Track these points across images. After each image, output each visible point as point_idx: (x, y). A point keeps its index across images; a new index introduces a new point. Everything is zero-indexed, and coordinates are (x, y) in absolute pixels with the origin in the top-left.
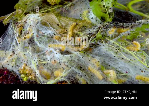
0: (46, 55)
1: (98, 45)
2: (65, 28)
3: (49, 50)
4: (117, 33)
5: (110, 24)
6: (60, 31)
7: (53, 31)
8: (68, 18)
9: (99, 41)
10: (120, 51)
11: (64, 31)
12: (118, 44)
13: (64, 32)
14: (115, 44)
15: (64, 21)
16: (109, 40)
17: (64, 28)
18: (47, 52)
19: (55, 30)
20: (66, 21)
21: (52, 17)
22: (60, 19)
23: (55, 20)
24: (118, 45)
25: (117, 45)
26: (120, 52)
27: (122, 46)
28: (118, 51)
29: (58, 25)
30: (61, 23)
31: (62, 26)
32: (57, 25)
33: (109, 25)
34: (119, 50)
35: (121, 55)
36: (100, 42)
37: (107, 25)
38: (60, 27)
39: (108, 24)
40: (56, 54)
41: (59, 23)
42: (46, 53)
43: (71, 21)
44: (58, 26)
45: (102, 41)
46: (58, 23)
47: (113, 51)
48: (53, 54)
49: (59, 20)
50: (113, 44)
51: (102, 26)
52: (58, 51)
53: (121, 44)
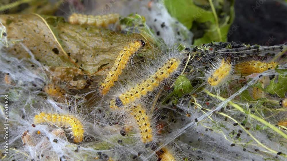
0: (25, 144)
1: (181, 111)
2: (77, 61)
3: (32, 130)
4: (237, 77)
5: (216, 49)
6: (62, 72)
7: (41, 72)
8: (88, 29)
9: (183, 99)
10: (247, 129)
11: (76, 70)
12: (241, 106)
13: (74, 74)
14: (233, 108)
15: (73, 38)
16: (213, 96)
17: (74, 61)
18: (25, 134)
19: (47, 68)
20: (81, 38)
21: (36, 28)
22: (63, 32)
23: (46, 37)
24: (242, 110)
25: (238, 110)
26: (247, 132)
27: (253, 112)
28: (243, 128)
29: (56, 51)
30: (64, 47)
31: (69, 54)
32: (53, 54)
33: (213, 51)
34: (243, 124)
35: (252, 140)
36: (185, 102)
37: (207, 51)
38: (63, 57)
39: (211, 50)
40: (56, 141)
41: (60, 46)
42: (25, 139)
43: (96, 38)
44: (56, 56)
45: (193, 101)
46: (55, 46)
47: (227, 129)
48: (44, 140)
49: (59, 36)
50: (228, 107)
51: (191, 57)
52: (60, 130)
53: (251, 107)
